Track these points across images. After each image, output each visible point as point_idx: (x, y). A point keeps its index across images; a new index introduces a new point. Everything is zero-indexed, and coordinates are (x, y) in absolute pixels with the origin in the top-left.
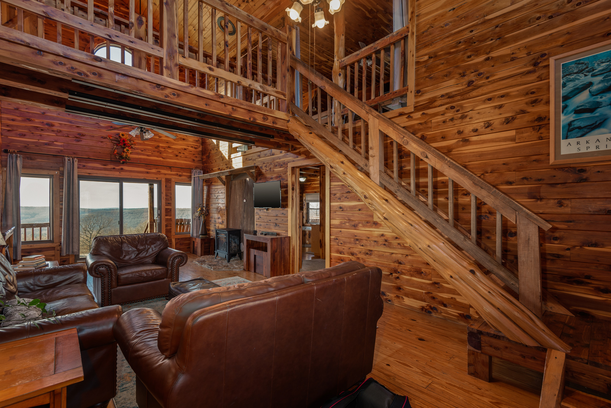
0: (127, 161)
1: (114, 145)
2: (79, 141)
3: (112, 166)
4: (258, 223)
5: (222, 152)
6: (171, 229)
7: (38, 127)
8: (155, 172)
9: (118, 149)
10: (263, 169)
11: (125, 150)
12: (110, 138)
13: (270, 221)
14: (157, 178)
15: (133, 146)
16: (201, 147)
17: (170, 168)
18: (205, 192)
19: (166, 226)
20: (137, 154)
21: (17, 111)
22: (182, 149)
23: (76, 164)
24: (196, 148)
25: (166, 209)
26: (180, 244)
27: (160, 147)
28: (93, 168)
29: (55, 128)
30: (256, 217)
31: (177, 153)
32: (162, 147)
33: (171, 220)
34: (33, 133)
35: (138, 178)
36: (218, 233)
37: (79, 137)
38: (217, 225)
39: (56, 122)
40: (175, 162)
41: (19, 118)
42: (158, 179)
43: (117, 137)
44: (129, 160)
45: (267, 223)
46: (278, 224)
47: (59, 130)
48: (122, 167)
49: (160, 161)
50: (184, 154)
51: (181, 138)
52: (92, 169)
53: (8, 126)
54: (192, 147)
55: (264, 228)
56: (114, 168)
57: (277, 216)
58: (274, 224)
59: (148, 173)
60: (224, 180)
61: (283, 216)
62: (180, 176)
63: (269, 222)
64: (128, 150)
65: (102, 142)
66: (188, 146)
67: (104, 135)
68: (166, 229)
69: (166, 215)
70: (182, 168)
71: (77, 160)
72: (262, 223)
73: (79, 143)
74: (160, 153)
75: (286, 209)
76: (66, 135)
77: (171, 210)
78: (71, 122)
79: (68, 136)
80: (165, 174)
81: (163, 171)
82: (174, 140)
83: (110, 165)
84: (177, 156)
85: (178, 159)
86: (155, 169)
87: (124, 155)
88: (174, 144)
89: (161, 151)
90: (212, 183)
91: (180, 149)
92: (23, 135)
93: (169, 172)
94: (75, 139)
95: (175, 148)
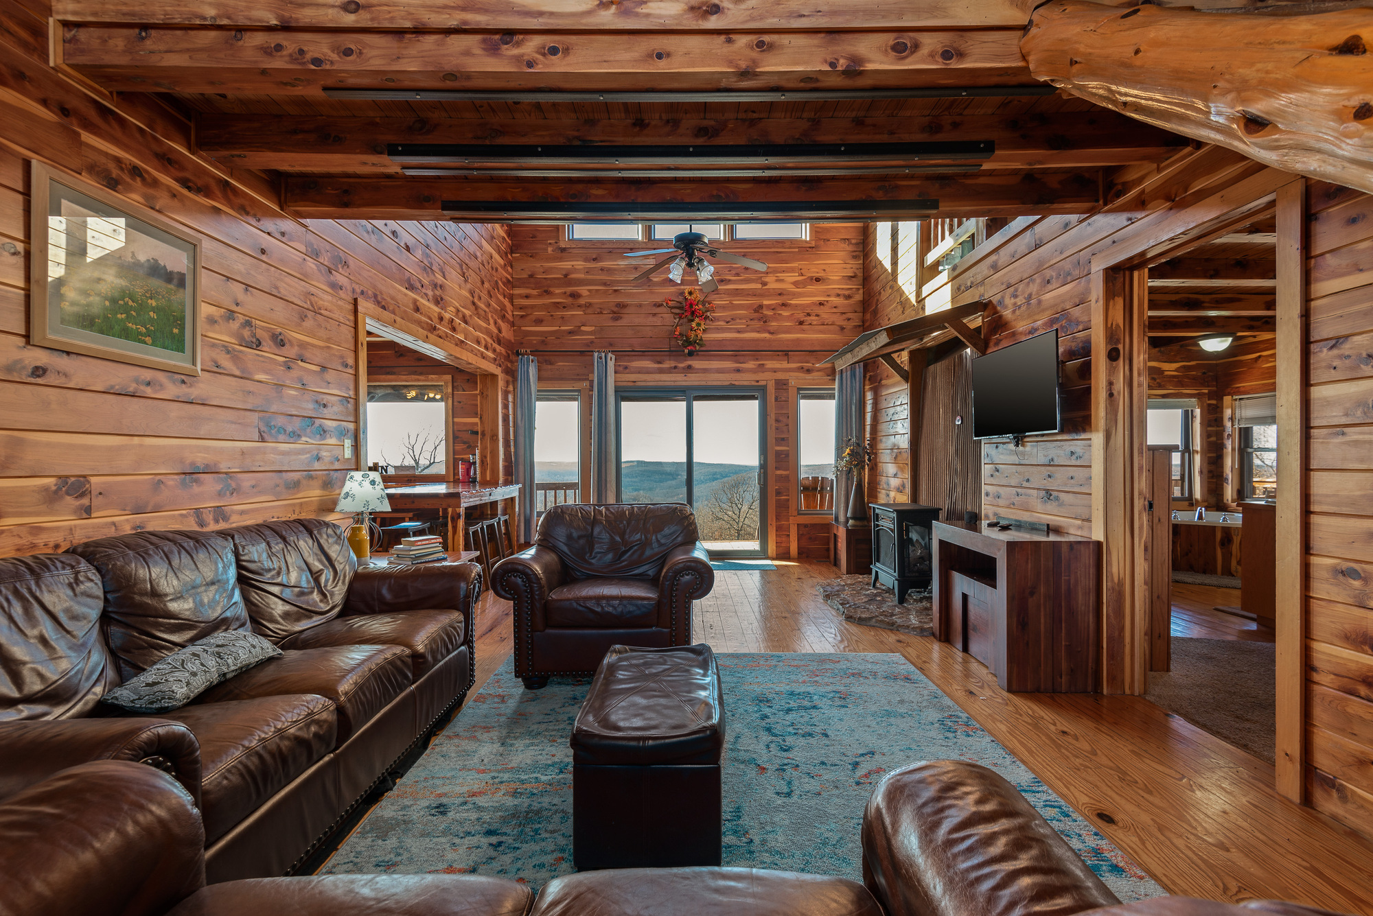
0: (698, 348)
1: (675, 319)
2: (616, 319)
3: (673, 364)
4: (989, 488)
5: (903, 288)
6: (788, 500)
7: (558, 303)
8: (754, 366)
9: (682, 325)
10: (1006, 307)
11: (694, 325)
12: (667, 303)
13: (1028, 480)
14: (758, 381)
15: (708, 314)
16: (861, 291)
17: (786, 354)
18: (869, 408)
19: (778, 493)
20: (719, 330)
21: (532, 280)
22: (813, 304)
23: (611, 364)
24: (848, 297)
25: (778, 454)
26: (810, 538)
27: (764, 309)
28: (640, 371)
29: (582, 301)
30: (986, 470)
31: (801, 316)
32: (769, 307)
33: (787, 478)
34: (552, 316)
35: (719, 383)
36: (877, 514)
37: (618, 311)
38: (892, 494)
39: (583, 290)
40: (798, 339)
41: (535, 292)
42: (760, 384)
43: (681, 299)
44: (701, 346)
45: (1019, 490)
46: (1054, 494)
47: (588, 303)
48: (689, 363)
49: (764, 340)
50: (817, 316)
51: (811, 278)
52: (639, 373)
53: (521, 308)
54: (838, 295)
55: (1008, 507)
56: (675, 367)
57: (1050, 464)
58: (1043, 493)
59: (738, 371)
60: (906, 368)
61: (1074, 463)
62: (809, 371)
63: (1025, 484)
64: (699, 325)
65: (654, 315)
66: (828, 296)
67: (658, 300)
68: (777, 501)
69: (777, 468)
70: (813, 353)
71: (614, 357)
72: (1002, 491)
73: (618, 323)
74: (765, 322)
75: (1083, 436)
76: (599, 310)
77: (787, 455)
78: (605, 284)
79: (601, 313)
80: (775, 371)
81: (770, 364)
82: (796, 284)
83: (668, 362)
84: (801, 323)
85: (803, 331)
86: (754, 360)
87: (692, 335)
88: (795, 295)
89: (766, 316)
90: (881, 380)
91: (808, 306)
92: (539, 322)
93: (785, 365)
94: (611, 315)
95: (796, 306)
